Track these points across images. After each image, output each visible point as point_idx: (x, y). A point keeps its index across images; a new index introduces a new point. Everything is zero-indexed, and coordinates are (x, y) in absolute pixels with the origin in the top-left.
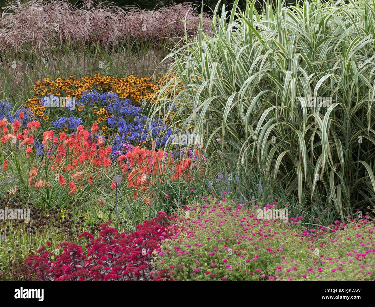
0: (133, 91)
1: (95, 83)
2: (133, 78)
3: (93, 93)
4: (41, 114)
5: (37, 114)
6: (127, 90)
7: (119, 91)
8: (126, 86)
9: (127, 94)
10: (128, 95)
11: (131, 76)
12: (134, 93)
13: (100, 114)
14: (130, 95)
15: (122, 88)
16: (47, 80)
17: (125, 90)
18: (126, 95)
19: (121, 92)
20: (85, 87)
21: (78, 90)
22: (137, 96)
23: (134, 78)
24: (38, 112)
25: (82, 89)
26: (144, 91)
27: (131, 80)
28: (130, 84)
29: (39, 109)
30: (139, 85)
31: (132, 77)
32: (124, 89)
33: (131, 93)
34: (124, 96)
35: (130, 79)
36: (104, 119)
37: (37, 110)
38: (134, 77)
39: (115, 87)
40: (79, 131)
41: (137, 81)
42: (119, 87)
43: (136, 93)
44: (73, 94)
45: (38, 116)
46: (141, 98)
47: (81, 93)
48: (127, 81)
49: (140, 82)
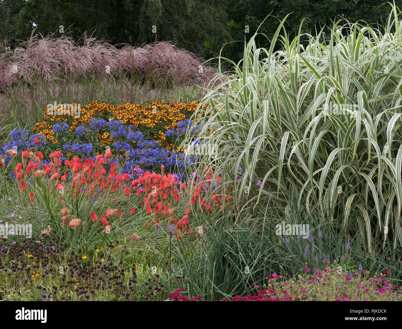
0: (131, 117)
1: (97, 110)
2: (130, 106)
3: (100, 121)
4: (51, 138)
5: (47, 137)
6: (126, 116)
7: (120, 117)
8: (125, 113)
9: (126, 119)
10: (127, 120)
11: (128, 103)
12: (132, 118)
13: (105, 138)
14: (129, 121)
15: (122, 114)
17: (125, 116)
18: (126, 121)
19: (121, 118)
20: (90, 114)
21: (83, 117)
22: (135, 121)
23: (131, 105)
24: (48, 136)
25: (87, 116)
26: (139, 116)
27: (129, 108)
28: (128, 110)
29: (49, 133)
30: (135, 112)
31: (129, 105)
32: (123, 116)
33: (129, 118)
34: (124, 122)
35: (127, 106)
36: (108, 142)
37: (47, 134)
38: (131, 104)
39: (116, 114)
40: (98, 160)
41: (134, 108)
42: (119, 113)
43: (134, 119)
44: (80, 120)
45: (48, 140)
46: (138, 123)
47: (86, 119)
48: (125, 108)
49: (136, 108)
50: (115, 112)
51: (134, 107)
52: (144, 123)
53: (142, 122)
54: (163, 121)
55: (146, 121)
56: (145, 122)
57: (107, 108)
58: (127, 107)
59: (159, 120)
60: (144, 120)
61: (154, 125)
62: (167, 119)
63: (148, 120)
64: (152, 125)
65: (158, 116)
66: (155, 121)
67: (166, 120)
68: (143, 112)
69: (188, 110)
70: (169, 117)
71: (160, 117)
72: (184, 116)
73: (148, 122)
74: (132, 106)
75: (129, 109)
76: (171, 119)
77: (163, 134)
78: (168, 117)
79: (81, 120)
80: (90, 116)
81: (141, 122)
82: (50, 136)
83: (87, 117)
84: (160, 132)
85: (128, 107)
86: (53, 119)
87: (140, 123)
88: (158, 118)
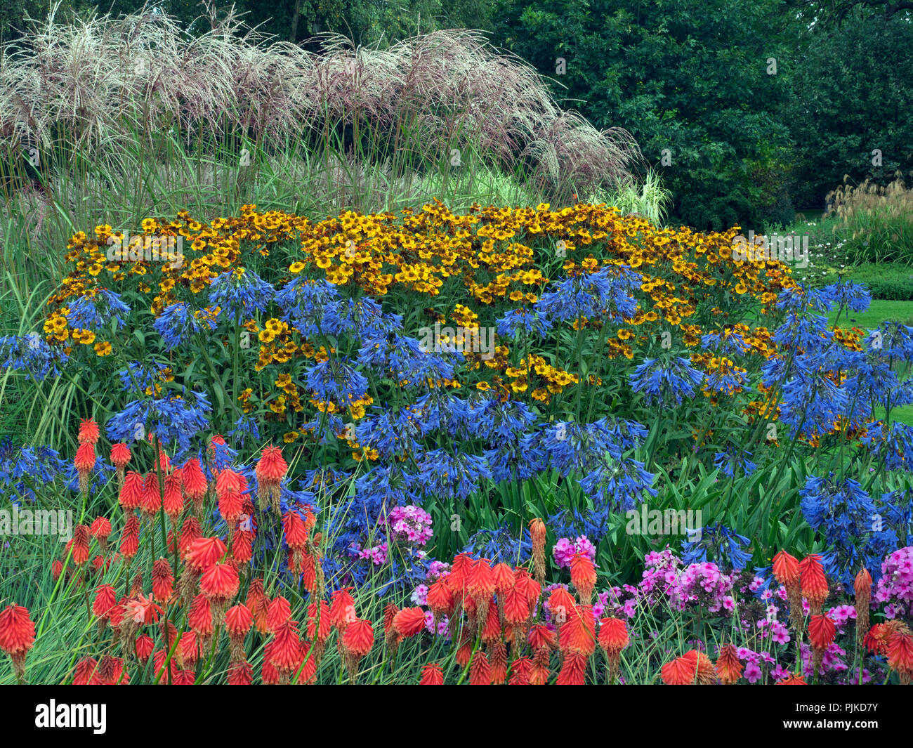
0: (364, 260)
1: (249, 237)
2: (356, 221)
4: (86, 338)
5: (75, 335)
6: (347, 257)
7: (324, 262)
8: (343, 246)
9: (347, 270)
10: (351, 273)
11: (349, 213)
12: (367, 264)
13: (270, 340)
14: (355, 274)
15: (331, 252)
16: (103, 230)
17: (342, 259)
18: (346, 276)
19: (329, 264)
20: (221, 252)
21: (197, 262)
22: (376, 273)
23: (361, 219)
24: (76, 330)
25: (210, 259)
26: (388, 255)
27: (354, 227)
28: (351, 237)
30: (376, 241)
31: (352, 217)
32: (337, 257)
33: (358, 266)
34: (340, 278)
35: (348, 222)
36: (280, 356)
38: (359, 215)
39: (312, 251)
41: (369, 229)
42: (322, 248)
43: (373, 266)
44: (184, 276)
45: (77, 344)
46: (389, 280)
47: (206, 272)
48: (340, 229)
49: (379, 229)
50: (308, 246)
51: (370, 224)
52: (410, 279)
53: (402, 278)
54: (464, 269)
55: (416, 273)
56: (411, 275)
57: (286, 227)
58: (345, 226)
59: (454, 267)
60: (408, 269)
61: (440, 283)
62: (479, 263)
63: (422, 270)
64: (432, 286)
65: (447, 252)
66: (443, 270)
67: (476, 266)
68: (398, 239)
69: (531, 230)
70: (484, 257)
71: (455, 255)
72: (528, 251)
73: (421, 275)
74: (365, 222)
75: (354, 231)
76: (487, 260)
77: (470, 314)
78: (480, 255)
79: (190, 273)
80: (223, 261)
81: (397, 276)
82: (85, 332)
83: (208, 263)
84: (458, 306)
85: (350, 225)
86: (95, 268)
87: (394, 280)
88: (449, 260)
